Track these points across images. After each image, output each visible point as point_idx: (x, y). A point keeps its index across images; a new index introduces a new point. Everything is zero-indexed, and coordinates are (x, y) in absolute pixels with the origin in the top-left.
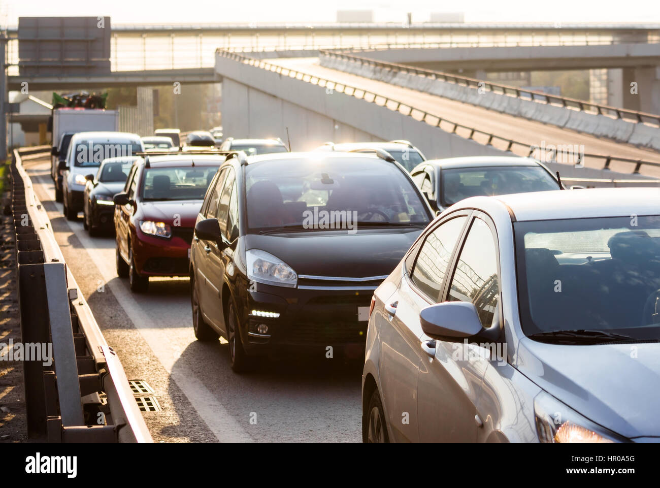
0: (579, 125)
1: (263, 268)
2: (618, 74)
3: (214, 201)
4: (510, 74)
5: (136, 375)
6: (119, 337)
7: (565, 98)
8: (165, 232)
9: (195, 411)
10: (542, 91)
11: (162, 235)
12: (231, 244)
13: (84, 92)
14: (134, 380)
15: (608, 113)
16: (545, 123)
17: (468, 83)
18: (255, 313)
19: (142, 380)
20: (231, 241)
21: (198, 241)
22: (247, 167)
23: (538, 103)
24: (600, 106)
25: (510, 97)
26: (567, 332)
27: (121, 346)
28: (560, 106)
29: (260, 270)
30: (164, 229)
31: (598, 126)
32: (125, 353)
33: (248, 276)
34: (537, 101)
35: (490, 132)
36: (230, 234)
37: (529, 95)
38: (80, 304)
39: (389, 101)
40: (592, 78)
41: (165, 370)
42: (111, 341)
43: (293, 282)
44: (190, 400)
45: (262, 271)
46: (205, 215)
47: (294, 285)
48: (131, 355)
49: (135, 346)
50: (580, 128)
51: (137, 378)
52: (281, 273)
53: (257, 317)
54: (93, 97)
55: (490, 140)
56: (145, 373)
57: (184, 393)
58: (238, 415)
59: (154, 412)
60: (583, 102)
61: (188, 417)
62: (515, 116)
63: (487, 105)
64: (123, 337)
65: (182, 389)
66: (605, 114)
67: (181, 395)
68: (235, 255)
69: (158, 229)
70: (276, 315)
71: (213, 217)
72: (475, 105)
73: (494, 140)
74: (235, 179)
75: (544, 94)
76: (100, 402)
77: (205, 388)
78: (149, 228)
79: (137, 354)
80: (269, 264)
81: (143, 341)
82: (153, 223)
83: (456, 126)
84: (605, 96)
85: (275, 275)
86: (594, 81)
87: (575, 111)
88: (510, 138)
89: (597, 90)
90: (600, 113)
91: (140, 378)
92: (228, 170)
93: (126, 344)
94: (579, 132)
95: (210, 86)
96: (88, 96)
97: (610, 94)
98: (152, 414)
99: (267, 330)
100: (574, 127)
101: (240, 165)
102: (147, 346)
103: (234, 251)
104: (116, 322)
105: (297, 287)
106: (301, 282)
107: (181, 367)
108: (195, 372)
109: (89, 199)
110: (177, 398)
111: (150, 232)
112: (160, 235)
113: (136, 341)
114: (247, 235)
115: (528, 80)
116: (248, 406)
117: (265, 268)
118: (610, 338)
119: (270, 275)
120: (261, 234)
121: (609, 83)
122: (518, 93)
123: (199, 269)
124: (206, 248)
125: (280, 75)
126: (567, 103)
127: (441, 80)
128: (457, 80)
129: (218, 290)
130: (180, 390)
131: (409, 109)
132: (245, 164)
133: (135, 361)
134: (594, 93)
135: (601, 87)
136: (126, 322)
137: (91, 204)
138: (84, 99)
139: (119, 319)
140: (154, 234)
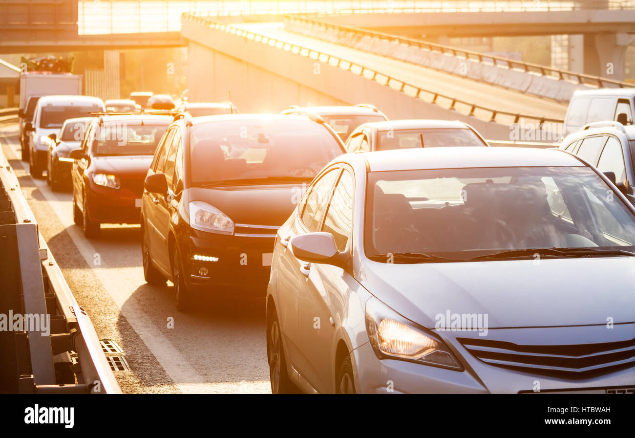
0: (540, 91)
1: (204, 218)
2: (579, 39)
3: (163, 158)
4: (472, 40)
5: (105, 335)
6: (87, 297)
7: (527, 64)
8: (115, 183)
9: (164, 371)
10: (504, 56)
11: (112, 187)
12: (176, 196)
13: (51, 56)
14: (103, 340)
15: (569, 78)
16: (507, 88)
17: (431, 47)
18: (197, 257)
19: (110, 340)
20: (176, 193)
21: (148, 194)
22: (191, 127)
23: (500, 68)
24: (562, 71)
25: (473, 62)
26: (398, 254)
27: (89, 306)
28: (522, 71)
29: (202, 219)
30: (114, 181)
31: (559, 91)
32: (94, 314)
33: (191, 225)
34: (499, 66)
35: (453, 97)
36: (176, 187)
37: (492, 60)
38: (51, 265)
39: (353, 66)
40: (553, 44)
41: (133, 330)
42: (80, 301)
43: (230, 230)
44: (158, 360)
45: (203, 220)
46: (155, 171)
47: (231, 232)
48: (99, 315)
49: (104, 306)
50: (542, 93)
51: (106, 338)
52: (220, 222)
53: (198, 261)
54: (60, 61)
55: (453, 104)
56: (114, 333)
57: (153, 353)
58: (206, 375)
59: (123, 371)
60: (544, 67)
61: (158, 377)
62: (477, 81)
63: (450, 69)
64: (92, 297)
65: (150, 349)
66: (566, 80)
67: (149, 355)
68: (180, 206)
69: (109, 181)
70: (215, 259)
71: (161, 172)
72: (438, 70)
73: (457, 104)
74: (181, 138)
75: (507, 59)
76: (71, 361)
77: (173, 348)
78: (101, 180)
79: (105, 314)
80: (209, 214)
81: (111, 301)
82: (105, 175)
83: (419, 90)
84: (566, 61)
85: (215, 224)
86: (555, 47)
87: (537, 76)
88: (472, 103)
89: (559, 55)
90: (561, 78)
91: (109, 338)
92: (176, 130)
93: (95, 305)
94: (541, 97)
95: (176, 49)
96: (55, 60)
97: (571, 60)
98: (121, 373)
99: (207, 272)
100: (535, 92)
101: (185, 125)
102: (116, 307)
103: (179, 202)
104: (84, 283)
105: (234, 234)
106: (237, 230)
107: (149, 327)
108: (163, 332)
109: (52, 156)
110: (146, 357)
111: (102, 184)
112: (110, 187)
113: (105, 301)
114: (190, 188)
115: (491, 45)
116: (216, 366)
117: (206, 218)
118: (429, 259)
119: (211, 224)
120: (203, 187)
121: (570, 48)
122: (481, 58)
123: (148, 219)
124: (154, 200)
125: (246, 39)
126: (529, 68)
127: (405, 45)
128: (420, 45)
129: (164, 238)
130: (148, 349)
131: (373, 74)
132: (190, 125)
133: (103, 321)
134: (555, 59)
135: (562, 52)
136: (94, 283)
137: (53, 161)
138: (51, 63)
139: (87, 279)
140: (105, 185)
